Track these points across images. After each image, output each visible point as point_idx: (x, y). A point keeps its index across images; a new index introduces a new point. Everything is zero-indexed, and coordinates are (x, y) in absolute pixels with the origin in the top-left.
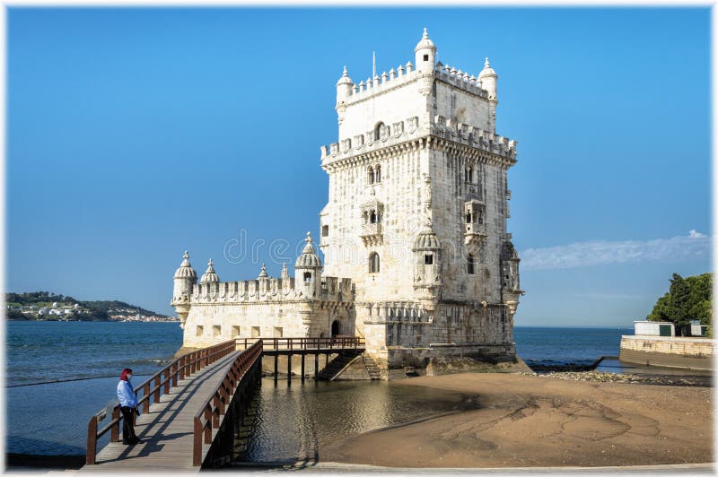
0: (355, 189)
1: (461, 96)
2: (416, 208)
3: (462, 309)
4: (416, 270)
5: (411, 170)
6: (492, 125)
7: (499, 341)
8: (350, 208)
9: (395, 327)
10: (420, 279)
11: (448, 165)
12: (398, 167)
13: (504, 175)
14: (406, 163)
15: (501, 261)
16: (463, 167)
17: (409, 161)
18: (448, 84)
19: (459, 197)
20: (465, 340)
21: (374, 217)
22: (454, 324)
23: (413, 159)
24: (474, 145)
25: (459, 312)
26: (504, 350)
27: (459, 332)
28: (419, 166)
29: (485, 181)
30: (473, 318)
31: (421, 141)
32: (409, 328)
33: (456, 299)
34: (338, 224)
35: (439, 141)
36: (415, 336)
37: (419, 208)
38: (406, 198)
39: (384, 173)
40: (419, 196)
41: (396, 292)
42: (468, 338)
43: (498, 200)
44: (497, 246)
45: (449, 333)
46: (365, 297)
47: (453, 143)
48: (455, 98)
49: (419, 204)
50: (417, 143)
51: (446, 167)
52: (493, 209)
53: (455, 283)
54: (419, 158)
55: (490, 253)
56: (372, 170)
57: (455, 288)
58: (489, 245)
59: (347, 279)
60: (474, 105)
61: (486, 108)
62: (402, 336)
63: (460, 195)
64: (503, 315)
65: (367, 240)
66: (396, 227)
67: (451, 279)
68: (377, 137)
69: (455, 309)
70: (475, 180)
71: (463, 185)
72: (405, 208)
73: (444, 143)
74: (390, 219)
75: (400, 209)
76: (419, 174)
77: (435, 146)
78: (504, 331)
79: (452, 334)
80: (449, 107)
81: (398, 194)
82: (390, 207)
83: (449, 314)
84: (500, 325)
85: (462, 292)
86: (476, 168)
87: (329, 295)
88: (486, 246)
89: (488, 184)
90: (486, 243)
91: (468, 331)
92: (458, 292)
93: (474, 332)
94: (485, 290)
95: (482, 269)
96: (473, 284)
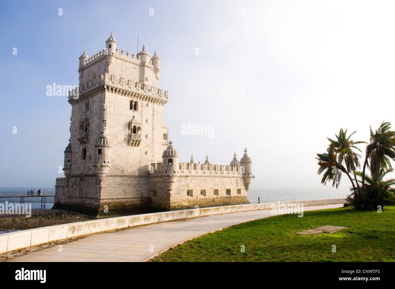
1: (93, 67)
7: (93, 196)
16: (84, 106)
20: (78, 194)
22: (75, 186)
27: (77, 190)
30: (82, 183)
33: (76, 174)
42: (80, 194)
45: (73, 190)
51: (77, 110)
55: (92, 145)
60: (99, 66)
64: (96, 181)
69: (76, 179)
70: (89, 109)
71: (83, 114)
83: (74, 182)
84: (95, 186)
85: (79, 170)
86: (90, 101)
88: (91, 142)
89: (94, 107)
90: (91, 140)
91: (80, 190)
92: (77, 170)
93: (82, 191)
94: (89, 167)
95: (87, 156)
96: (84, 165)
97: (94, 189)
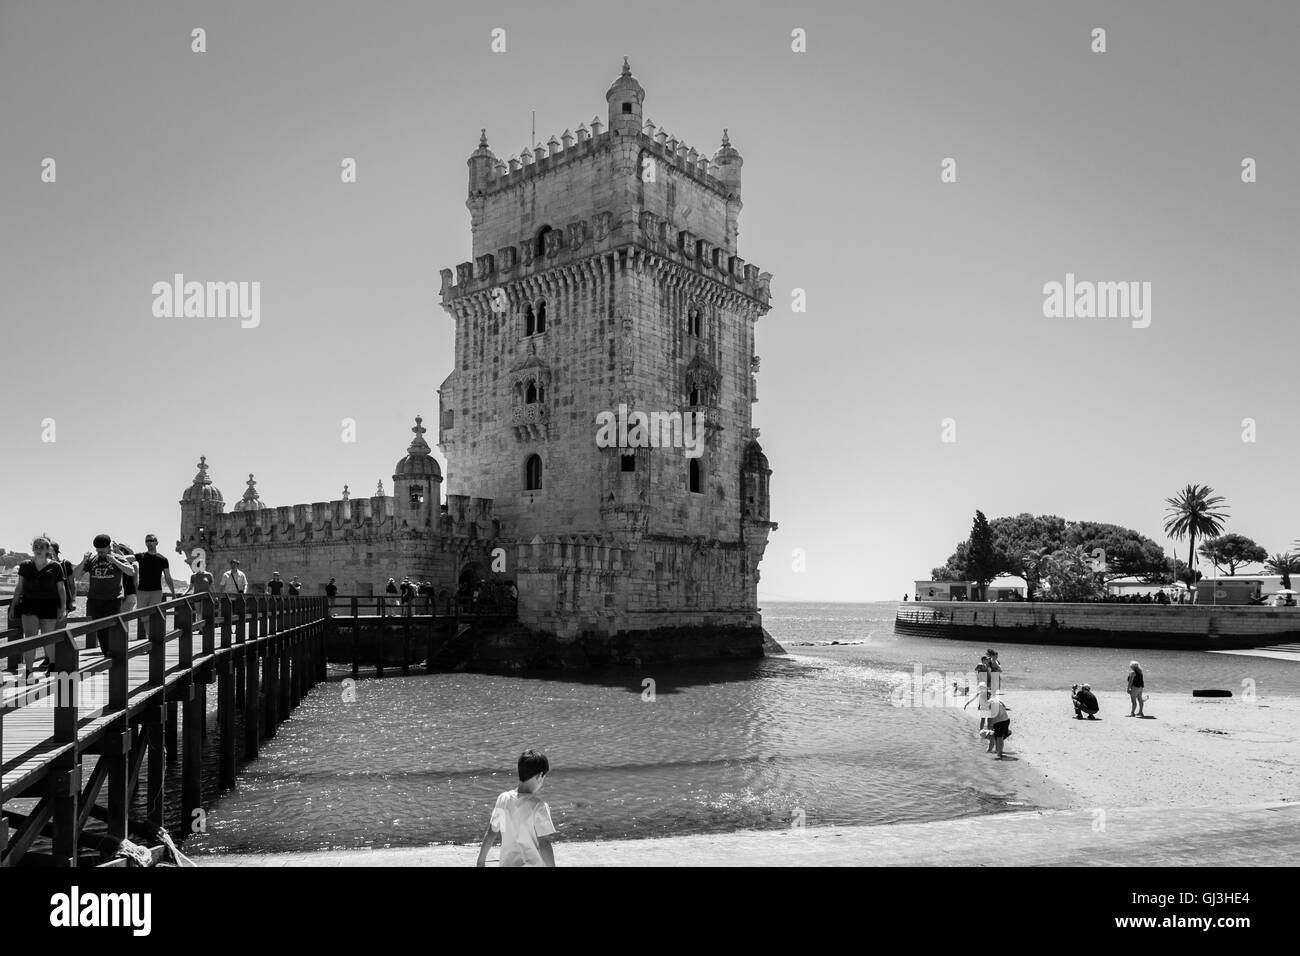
0: (500, 343)
1: (684, 186)
2: (607, 375)
3: (679, 551)
4: (606, 482)
5: (598, 307)
6: (732, 243)
7: (736, 605)
8: (491, 376)
9: (570, 577)
10: (612, 497)
11: (662, 305)
12: (576, 304)
13: (749, 331)
14: (589, 295)
15: (742, 474)
16: (686, 310)
17: (594, 292)
18: (663, 160)
19: (678, 360)
20: (683, 601)
21: (532, 394)
22: (667, 575)
23: (603, 289)
24: (705, 271)
25: (675, 555)
26: (743, 619)
27: (674, 588)
28: (612, 301)
29: (720, 337)
30: (696, 566)
31: (616, 256)
32: (593, 579)
33: (670, 534)
34: (470, 405)
35: (648, 258)
36: (603, 594)
37: (610, 374)
38: (588, 358)
39: (551, 314)
40: (612, 354)
41: (570, 521)
42: (688, 599)
43: (739, 370)
44: (736, 449)
45: (658, 590)
46: (517, 530)
47: (670, 261)
48: (673, 188)
49: (612, 367)
50: (610, 259)
51: (658, 306)
52: (733, 387)
53: (670, 506)
54: (612, 287)
55: (726, 459)
56: (529, 310)
57: (670, 515)
58: (724, 445)
59: (486, 501)
60: (704, 205)
61: (724, 213)
62: (581, 594)
63: (680, 357)
64: (743, 563)
65: (521, 433)
66: (569, 409)
67: (663, 499)
68: (540, 252)
69: (669, 549)
70: (705, 335)
71: (685, 340)
72: (588, 375)
73: (656, 262)
74: (562, 395)
75: (579, 377)
76: (612, 314)
77: (640, 264)
78: (743, 588)
79: (664, 592)
80: (665, 202)
81: (576, 351)
82: (562, 375)
83: (659, 559)
84: (739, 578)
85: (681, 522)
86: (707, 311)
87: (455, 528)
88: (720, 447)
89: (724, 343)
90: (720, 441)
91: (688, 587)
92: (674, 521)
93: (698, 589)
94: (717, 519)
95: (712, 485)
96: (699, 510)
97: (737, 584)
